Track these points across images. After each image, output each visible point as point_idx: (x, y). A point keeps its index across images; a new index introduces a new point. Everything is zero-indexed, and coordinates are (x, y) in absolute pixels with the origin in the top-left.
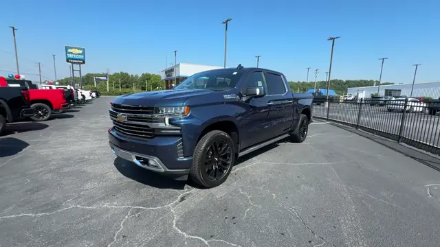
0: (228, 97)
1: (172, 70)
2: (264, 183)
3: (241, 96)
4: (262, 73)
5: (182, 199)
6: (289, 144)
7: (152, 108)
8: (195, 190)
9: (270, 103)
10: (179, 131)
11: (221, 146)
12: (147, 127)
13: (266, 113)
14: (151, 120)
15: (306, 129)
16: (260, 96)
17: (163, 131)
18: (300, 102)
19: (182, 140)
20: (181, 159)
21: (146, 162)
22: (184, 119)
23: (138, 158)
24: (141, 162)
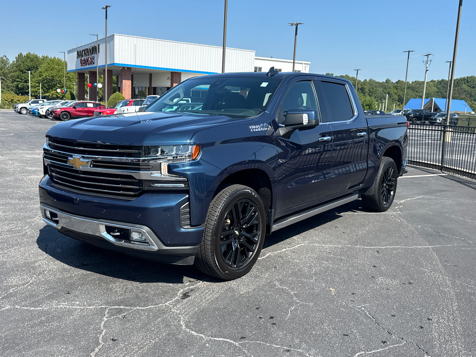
0: (256, 128)
1: (94, 50)
2: (315, 274)
3: (276, 127)
4: (312, 84)
5: (185, 295)
6: (360, 215)
7: (139, 148)
8: (201, 284)
9: (325, 138)
10: (183, 185)
11: (244, 211)
12: (131, 177)
13: (317, 156)
14: (137, 167)
15: (392, 187)
16: (309, 127)
17: (156, 185)
18: (380, 134)
19: (188, 199)
20: (186, 229)
21: (125, 235)
22: (191, 165)
23: (109, 230)
24: (114, 236)
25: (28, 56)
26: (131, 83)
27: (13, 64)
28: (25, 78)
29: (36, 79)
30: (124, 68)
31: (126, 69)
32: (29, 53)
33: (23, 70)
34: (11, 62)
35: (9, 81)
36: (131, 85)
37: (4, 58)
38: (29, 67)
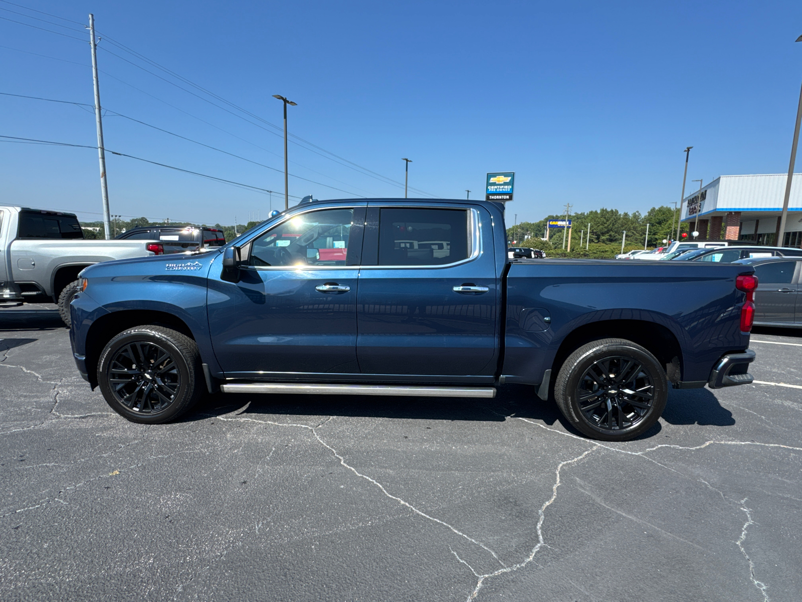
0: (175, 267)
1: (702, 196)
25: (660, 210)
26: (738, 230)
27: (645, 218)
28: (654, 231)
29: (665, 231)
30: (731, 213)
31: (733, 214)
32: (662, 207)
33: (653, 224)
34: (643, 216)
35: (638, 235)
36: (738, 232)
37: (637, 214)
38: (660, 219)
